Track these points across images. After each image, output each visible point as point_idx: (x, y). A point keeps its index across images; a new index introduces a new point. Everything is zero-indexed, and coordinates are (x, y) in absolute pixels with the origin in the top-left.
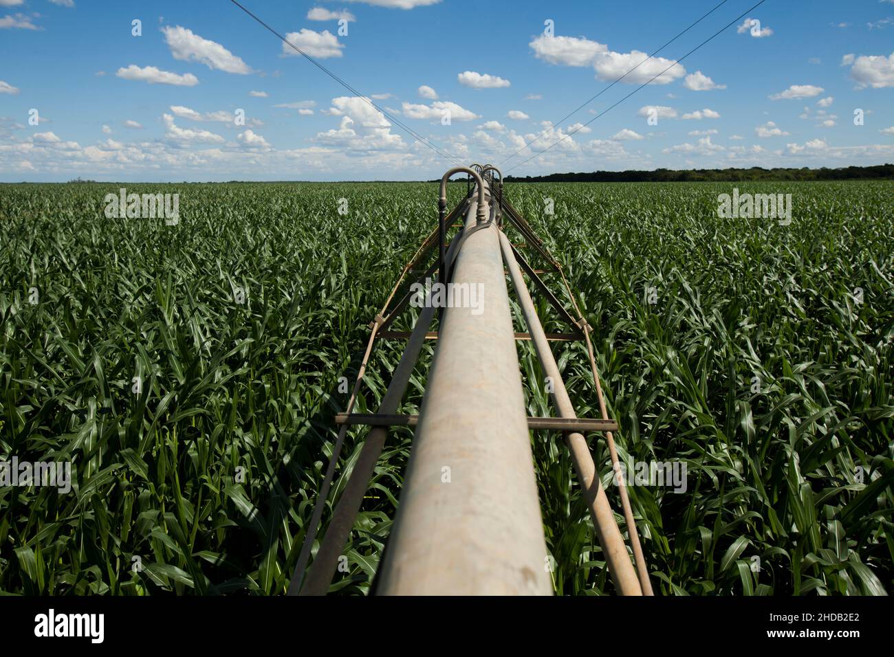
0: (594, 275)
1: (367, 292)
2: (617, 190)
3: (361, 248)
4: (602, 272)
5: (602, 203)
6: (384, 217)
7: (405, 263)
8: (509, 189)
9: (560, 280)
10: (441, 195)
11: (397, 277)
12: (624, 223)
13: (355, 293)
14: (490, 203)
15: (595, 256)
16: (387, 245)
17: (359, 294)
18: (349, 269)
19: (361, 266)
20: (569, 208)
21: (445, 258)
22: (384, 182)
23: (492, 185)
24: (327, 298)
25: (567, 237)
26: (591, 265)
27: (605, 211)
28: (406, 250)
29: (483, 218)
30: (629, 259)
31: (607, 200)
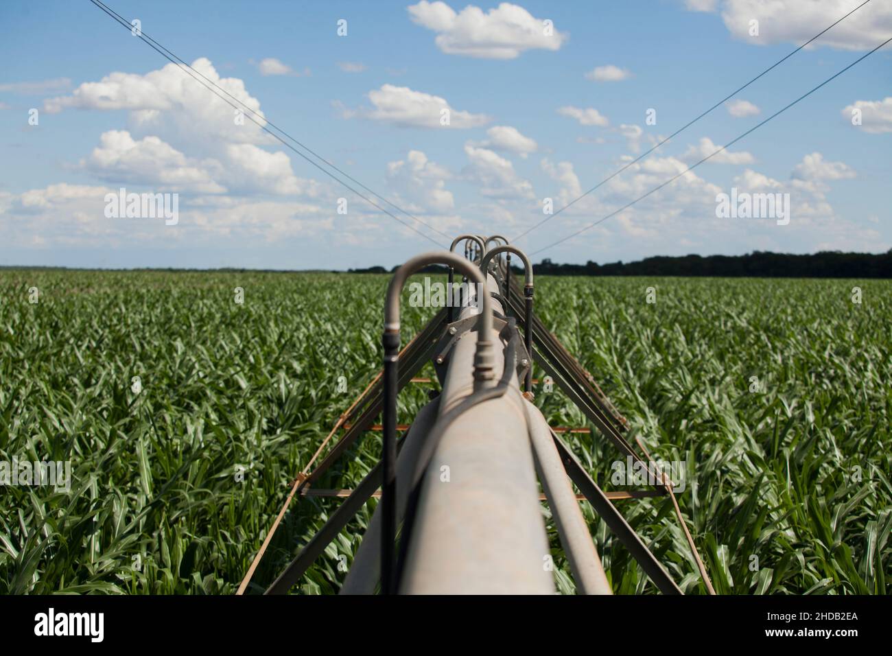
0: (750, 504)
1: (200, 540)
2: (801, 298)
3: (185, 431)
4: (769, 497)
5: (767, 329)
6: (243, 356)
7: (292, 471)
8: (547, 293)
9: (668, 516)
10: (388, 320)
11: (273, 505)
12: (819, 376)
13: (172, 542)
14: (505, 335)
15: (753, 458)
16: (250, 425)
17: (181, 545)
18: (157, 484)
19: (185, 476)
20: (690, 340)
21: (398, 463)
22: (242, 271)
23: (505, 286)
24: (101, 553)
25: (685, 410)
26: (741, 479)
27: (774, 349)
28: (294, 439)
29: (488, 374)
30: (832, 463)
31: (777, 320)
